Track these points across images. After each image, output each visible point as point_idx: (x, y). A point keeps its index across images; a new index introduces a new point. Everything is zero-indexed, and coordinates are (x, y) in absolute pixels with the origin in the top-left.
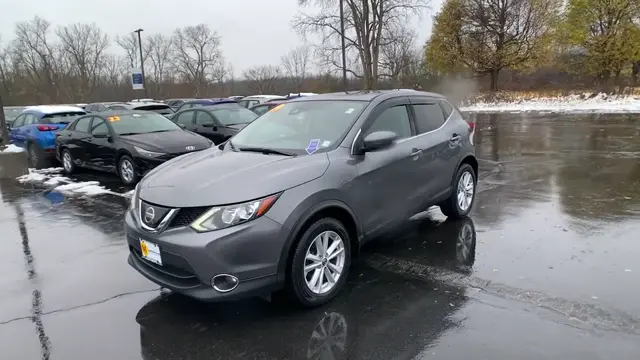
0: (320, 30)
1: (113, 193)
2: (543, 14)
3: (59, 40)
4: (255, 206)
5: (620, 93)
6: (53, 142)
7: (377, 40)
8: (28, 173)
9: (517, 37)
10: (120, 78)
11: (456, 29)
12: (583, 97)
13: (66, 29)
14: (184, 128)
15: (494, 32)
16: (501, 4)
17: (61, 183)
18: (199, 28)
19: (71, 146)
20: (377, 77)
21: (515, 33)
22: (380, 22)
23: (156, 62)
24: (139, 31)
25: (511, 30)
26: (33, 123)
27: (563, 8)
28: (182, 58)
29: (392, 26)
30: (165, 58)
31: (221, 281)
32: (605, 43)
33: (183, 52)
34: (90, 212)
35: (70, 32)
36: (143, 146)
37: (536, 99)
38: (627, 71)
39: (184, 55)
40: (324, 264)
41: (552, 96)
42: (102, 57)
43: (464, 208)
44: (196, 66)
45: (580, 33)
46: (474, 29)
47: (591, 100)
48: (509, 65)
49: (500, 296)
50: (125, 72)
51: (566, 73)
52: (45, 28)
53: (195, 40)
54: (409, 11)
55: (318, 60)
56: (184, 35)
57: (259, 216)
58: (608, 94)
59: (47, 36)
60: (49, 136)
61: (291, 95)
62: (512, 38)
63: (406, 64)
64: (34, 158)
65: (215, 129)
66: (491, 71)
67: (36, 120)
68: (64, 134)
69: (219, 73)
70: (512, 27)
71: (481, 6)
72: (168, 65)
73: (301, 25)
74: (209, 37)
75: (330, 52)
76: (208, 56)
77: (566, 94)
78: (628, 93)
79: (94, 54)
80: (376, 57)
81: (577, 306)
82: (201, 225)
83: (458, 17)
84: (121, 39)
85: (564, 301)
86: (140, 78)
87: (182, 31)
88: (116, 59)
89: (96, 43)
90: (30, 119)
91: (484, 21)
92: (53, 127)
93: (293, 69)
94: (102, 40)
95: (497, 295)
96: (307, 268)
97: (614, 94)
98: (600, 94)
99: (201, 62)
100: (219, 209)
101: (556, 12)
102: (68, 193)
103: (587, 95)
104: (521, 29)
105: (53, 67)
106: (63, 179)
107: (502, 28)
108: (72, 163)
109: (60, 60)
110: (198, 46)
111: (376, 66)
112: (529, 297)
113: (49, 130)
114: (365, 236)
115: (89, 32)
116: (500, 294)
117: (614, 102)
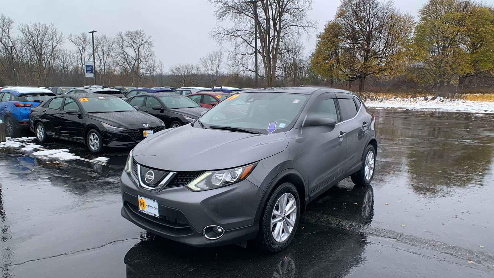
0: (233, 40)
1: (83, 159)
2: (398, 37)
3: (22, 35)
4: (239, 172)
5: (452, 97)
6: (28, 116)
7: (275, 50)
8: (5, 141)
9: (380, 53)
10: (70, 68)
11: (335, 44)
12: (426, 99)
13: (28, 27)
14: (138, 110)
15: (362, 48)
16: (368, 28)
17: (37, 150)
18: (137, 33)
19: (44, 120)
20: (275, 77)
21: (378, 50)
22: (279, 36)
23: (101, 57)
24: (93, 32)
25: (375, 47)
26: (10, 100)
27: (412, 34)
28: (122, 55)
29: (287, 40)
30: (108, 55)
31: (210, 230)
32: (441, 61)
33: (123, 51)
34: (67, 174)
35: (32, 29)
36: (108, 122)
37: (393, 99)
38: (455, 82)
39: (124, 52)
40: (283, 218)
41: (404, 97)
42: (56, 51)
43: (368, 178)
44: (133, 63)
45: (424, 53)
46: (348, 46)
47: (432, 101)
48: (373, 73)
49: (412, 245)
50: (75, 64)
51: (413, 81)
52: (9, 25)
53: (133, 42)
54: (301, 30)
55: (230, 63)
56: (125, 37)
57: (242, 180)
58: (444, 98)
59: (11, 31)
60: (23, 111)
61: (215, 88)
62: (376, 53)
63: (296, 69)
64: (10, 129)
65: (162, 111)
66: (359, 77)
67: (13, 98)
68: (38, 110)
69: (150, 68)
70: (375, 46)
71: (353, 29)
72: (110, 60)
73: (219, 35)
74: (145, 40)
75: (240, 57)
76: (143, 54)
77: (414, 97)
78: (458, 98)
79: (50, 48)
80: (275, 63)
81: (471, 253)
82: (196, 185)
83: (337, 36)
84: (73, 38)
85: (460, 249)
86: (91, 69)
87: (123, 35)
88: (68, 53)
89: (52, 39)
90: (7, 97)
91: (355, 40)
92: (27, 104)
93: (210, 68)
94: (58, 37)
95: (409, 244)
96: (273, 221)
97: (448, 98)
98: (439, 97)
99: (137, 59)
100: (210, 173)
101: (407, 36)
102: (44, 158)
103: (430, 98)
104: (382, 47)
105: (15, 56)
106: (37, 146)
107: (368, 45)
108: (45, 134)
109: (21, 51)
110: (135, 46)
111: (275, 69)
112: (434, 245)
113: (25, 106)
114: (310, 197)
115: (47, 30)
116: (411, 243)
117: (449, 104)
